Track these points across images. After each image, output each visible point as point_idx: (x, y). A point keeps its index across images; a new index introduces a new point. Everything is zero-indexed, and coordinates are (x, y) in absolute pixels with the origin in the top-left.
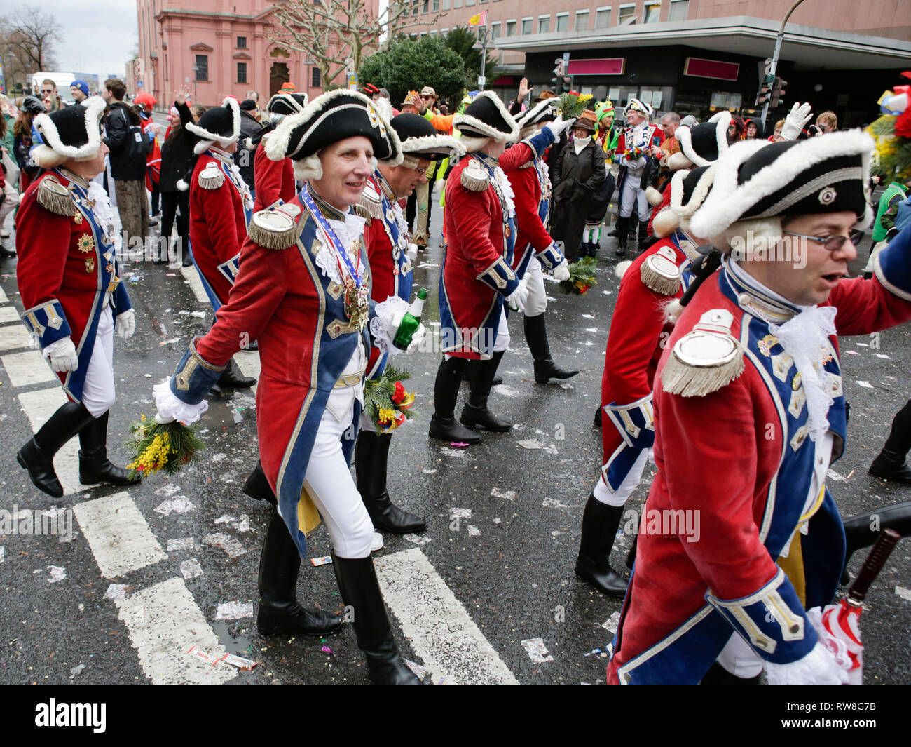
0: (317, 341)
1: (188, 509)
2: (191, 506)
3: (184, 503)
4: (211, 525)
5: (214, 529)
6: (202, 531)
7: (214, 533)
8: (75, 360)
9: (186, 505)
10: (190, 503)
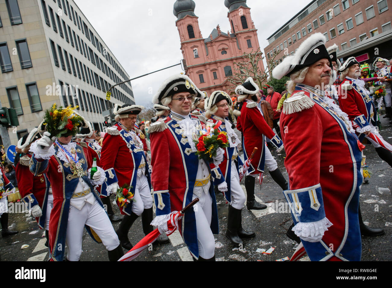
0: (64, 183)
1: (221, 246)
2: (222, 245)
3: (219, 244)
4: (231, 251)
5: (232, 253)
6: (228, 254)
7: (233, 254)
8: (40, 211)
9: (220, 245)
10: (222, 244)
